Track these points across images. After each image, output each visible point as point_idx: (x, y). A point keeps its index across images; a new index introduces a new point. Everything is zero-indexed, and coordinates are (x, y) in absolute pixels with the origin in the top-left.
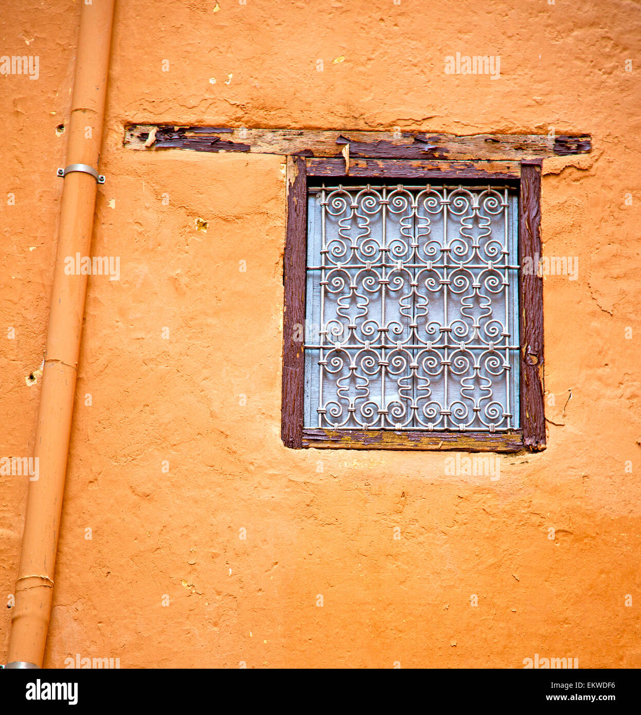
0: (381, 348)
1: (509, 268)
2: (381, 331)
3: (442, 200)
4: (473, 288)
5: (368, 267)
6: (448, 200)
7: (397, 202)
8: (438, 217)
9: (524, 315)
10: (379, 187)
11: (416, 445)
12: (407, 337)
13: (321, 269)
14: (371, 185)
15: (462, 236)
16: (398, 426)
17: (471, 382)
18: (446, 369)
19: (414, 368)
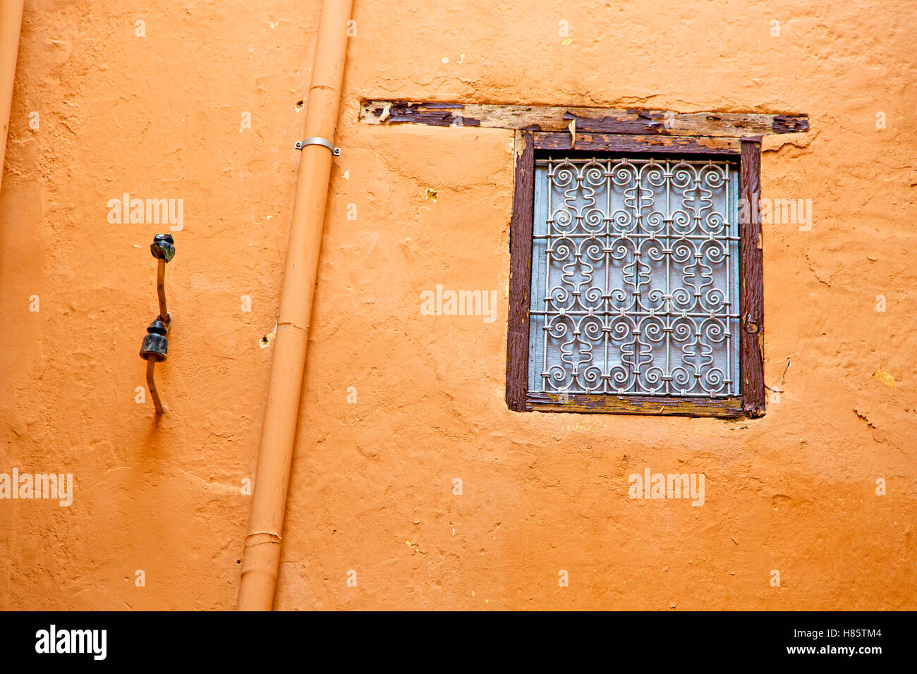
0: (604, 315)
1: (730, 239)
2: (605, 298)
3: (665, 174)
4: (695, 258)
5: (593, 236)
6: (671, 174)
7: (621, 174)
8: (661, 189)
9: (744, 284)
10: (604, 160)
11: (638, 410)
12: (630, 305)
13: (547, 237)
14: (597, 158)
15: (685, 209)
16: (621, 391)
17: (693, 348)
18: (668, 336)
19: (637, 335)
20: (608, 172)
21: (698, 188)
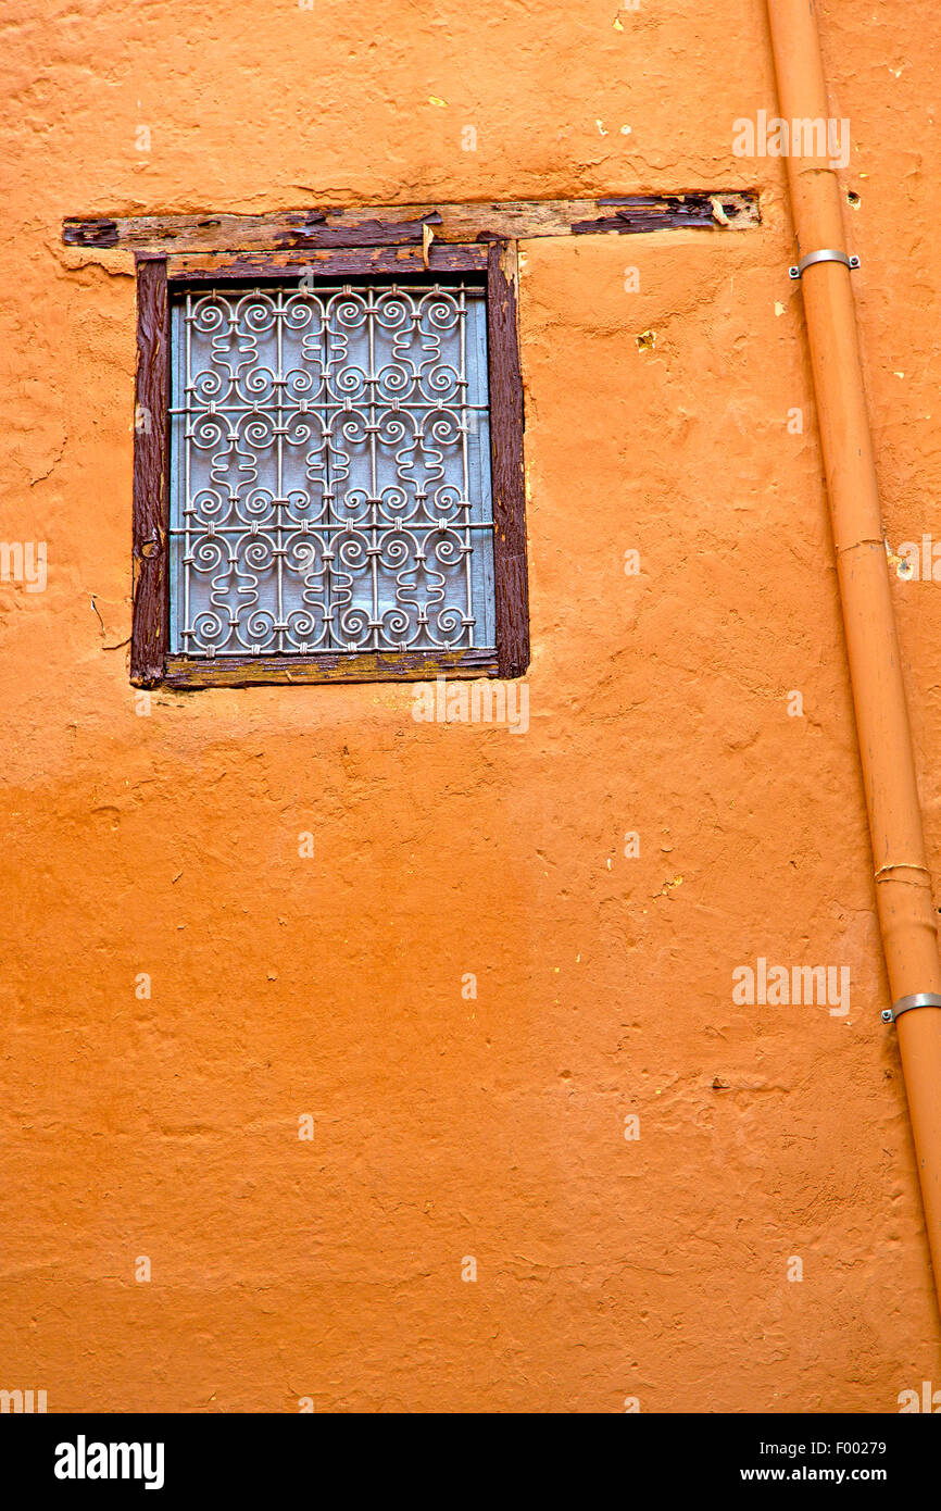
0: (371, 529)
5: (396, 407)
11: (326, 676)
19: (328, 560)
20: (372, 306)
21: (234, 333)
